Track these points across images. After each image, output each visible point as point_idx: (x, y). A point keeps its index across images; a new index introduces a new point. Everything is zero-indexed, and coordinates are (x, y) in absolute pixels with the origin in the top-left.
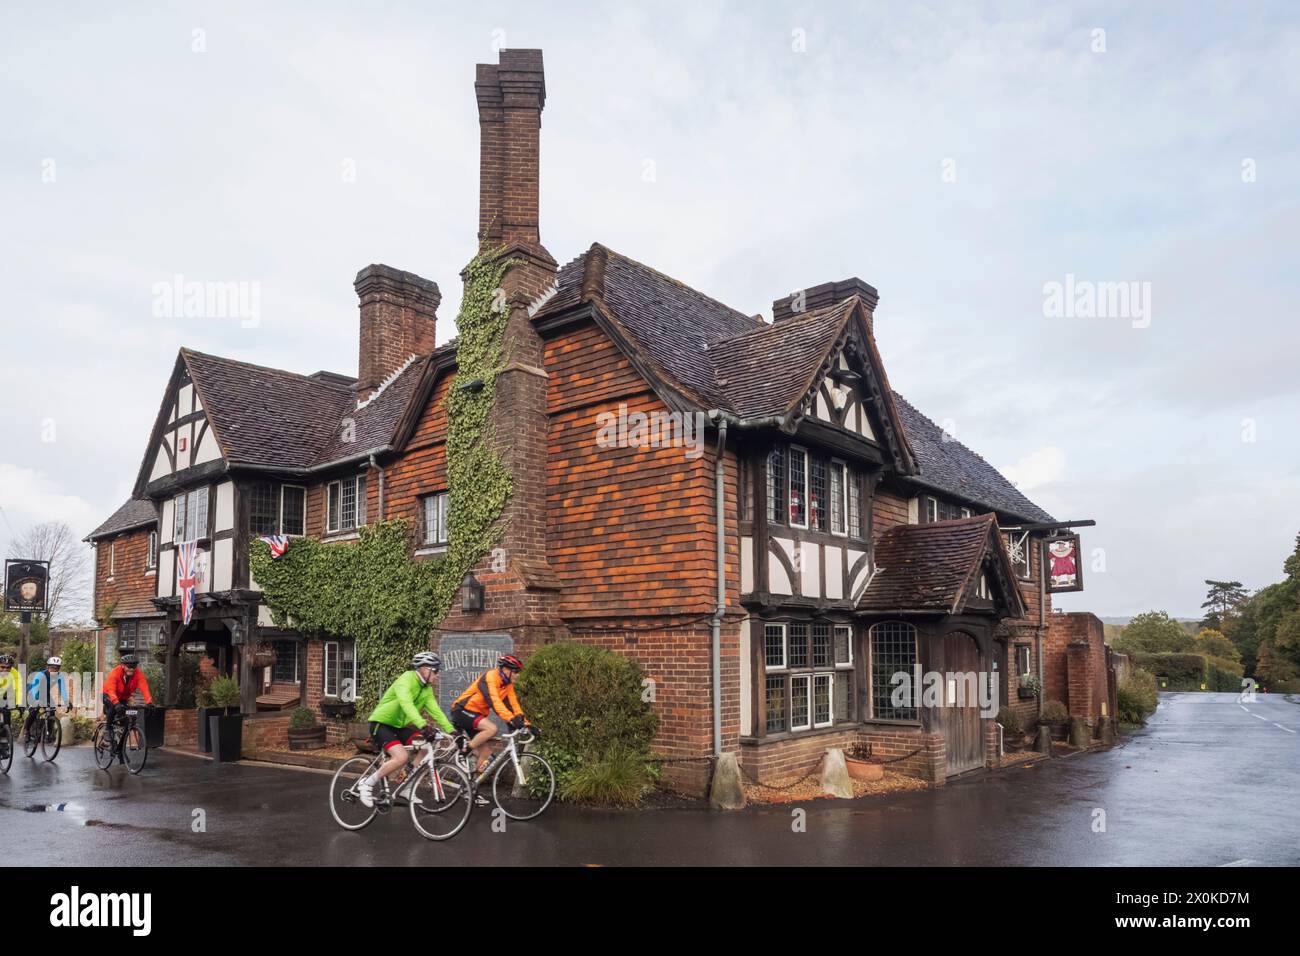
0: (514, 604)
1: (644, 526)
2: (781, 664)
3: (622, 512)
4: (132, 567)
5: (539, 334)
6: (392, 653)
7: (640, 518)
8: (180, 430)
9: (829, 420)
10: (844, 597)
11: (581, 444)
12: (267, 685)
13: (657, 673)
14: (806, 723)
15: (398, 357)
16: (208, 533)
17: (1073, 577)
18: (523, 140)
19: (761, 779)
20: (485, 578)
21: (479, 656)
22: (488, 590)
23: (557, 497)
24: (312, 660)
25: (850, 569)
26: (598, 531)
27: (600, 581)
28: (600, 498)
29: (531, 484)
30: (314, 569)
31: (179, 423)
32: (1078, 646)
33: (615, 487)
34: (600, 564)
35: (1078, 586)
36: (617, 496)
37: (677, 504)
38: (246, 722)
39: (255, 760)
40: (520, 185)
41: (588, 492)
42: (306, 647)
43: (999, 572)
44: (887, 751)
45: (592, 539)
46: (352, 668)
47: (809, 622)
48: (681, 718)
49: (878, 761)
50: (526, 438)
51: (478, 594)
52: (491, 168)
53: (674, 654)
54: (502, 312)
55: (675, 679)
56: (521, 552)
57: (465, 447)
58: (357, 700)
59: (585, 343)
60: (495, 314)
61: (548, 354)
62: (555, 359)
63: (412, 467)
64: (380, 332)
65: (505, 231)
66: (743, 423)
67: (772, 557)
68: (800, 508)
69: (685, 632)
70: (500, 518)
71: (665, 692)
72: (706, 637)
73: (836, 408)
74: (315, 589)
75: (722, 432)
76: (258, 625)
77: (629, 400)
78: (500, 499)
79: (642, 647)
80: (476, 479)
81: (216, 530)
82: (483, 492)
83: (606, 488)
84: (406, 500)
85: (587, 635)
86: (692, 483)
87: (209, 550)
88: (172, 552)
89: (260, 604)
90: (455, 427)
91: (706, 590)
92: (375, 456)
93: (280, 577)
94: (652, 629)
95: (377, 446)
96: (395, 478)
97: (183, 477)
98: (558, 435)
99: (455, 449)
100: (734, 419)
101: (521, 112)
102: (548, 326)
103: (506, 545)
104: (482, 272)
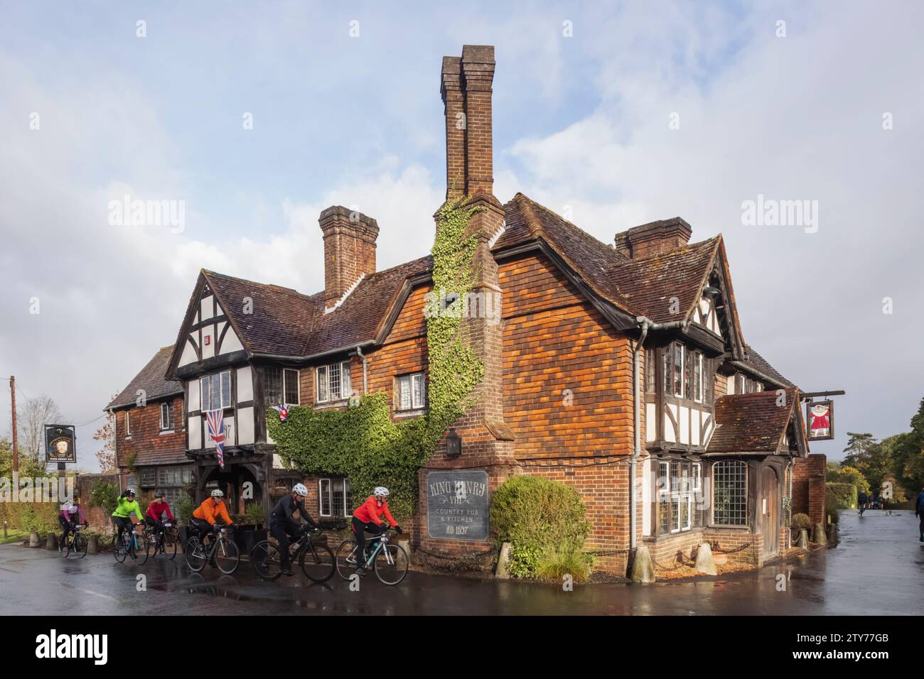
0: (486, 450)
1: (581, 396)
4: (147, 429)
5: (495, 260)
8: (203, 329)
9: (699, 322)
10: (700, 444)
11: (530, 339)
13: (590, 495)
14: (678, 528)
15: (353, 275)
16: (232, 404)
17: (827, 430)
18: (481, 116)
20: (463, 432)
22: (464, 441)
23: (511, 376)
25: (703, 425)
26: (544, 399)
27: (546, 433)
28: (546, 377)
29: (494, 367)
30: (310, 428)
31: (202, 324)
32: (817, 477)
33: (557, 369)
34: (547, 422)
35: (830, 436)
36: (559, 375)
37: (607, 380)
40: (480, 151)
41: (536, 372)
44: (727, 546)
45: (539, 405)
46: (342, 496)
47: (680, 461)
48: (608, 524)
49: (723, 552)
50: (490, 335)
51: (457, 443)
52: (456, 137)
53: (604, 482)
54: (470, 245)
55: (604, 499)
56: (489, 414)
57: (443, 341)
58: (348, 518)
59: (531, 268)
60: (464, 246)
61: (502, 275)
62: (507, 279)
63: (390, 356)
64: (340, 257)
65: (470, 184)
66: (656, 326)
67: (666, 417)
68: (679, 384)
69: (612, 467)
70: (473, 391)
71: (596, 507)
72: (627, 470)
73: (703, 314)
74: (313, 442)
75: (645, 332)
76: (274, 467)
77: (568, 309)
78: (474, 378)
79: (579, 478)
80: (453, 363)
81: (238, 402)
82: (459, 373)
83: (550, 370)
84: (385, 379)
85: (535, 470)
86: (618, 367)
87: (233, 415)
88: (200, 417)
89: (274, 453)
90: (434, 327)
91: (629, 439)
92: (361, 347)
93: (287, 434)
94: (587, 466)
95: (361, 340)
96: (375, 363)
97: (209, 363)
98: (511, 333)
99: (435, 343)
100: (651, 322)
101: (479, 94)
102: (504, 255)
103: (479, 410)
104: (453, 215)
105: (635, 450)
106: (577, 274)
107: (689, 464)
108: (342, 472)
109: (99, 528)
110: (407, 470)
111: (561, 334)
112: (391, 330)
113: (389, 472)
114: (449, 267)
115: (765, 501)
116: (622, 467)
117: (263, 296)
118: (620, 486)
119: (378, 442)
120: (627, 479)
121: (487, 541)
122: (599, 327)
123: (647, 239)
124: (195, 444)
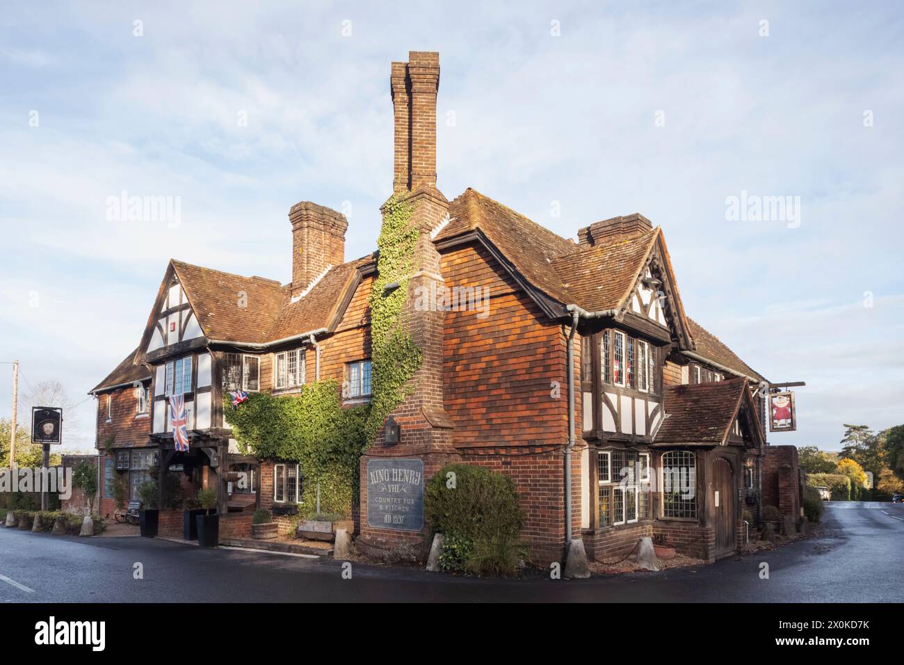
0: (423, 438)
1: (516, 384)
2: (607, 479)
3: (500, 375)
4: (125, 413)
5: (438, 251)
6: (327, 472)
7: (514, 379)
8: (170, 316)
9: (640, 312)
10: (647, 434)
11: (469, 328)
12: (230, 494)
13: (525, 485)
14: (622, 520)
15: (320, 266)
16: (192, 389)
17: (789, 421)
18: (426, 116)
19: (597, 557)
20: (402, 420)
21: (398, 474)
22: (402, 429)
23: (451, 364)
24: (265, 477)
25: (649, 415)
26: (480, 388)
27: (484, 422)
28: (483, 365)
29: (434, 355)
30: (267, 414)
31: (170, 312)
32: (786, 468)
33: (494, 358)
34: (484, 410)
35: (792, 427)
36: (496, 363)
37: (541, 369)
38: (221, 519)
39: (230, 546)
40: (424, 147)
41: (474, 361)
42: (260, 468)
43: (748, 417)
44: (674, 539)
45: (477, 393)
46: (295, 482)
47: (624, 451)
48: (543, 516)
49: (670, 546)
50: (430, 323)
51: (396, 430)
52: (402, 135)
53: (539, 472)
54: (412, 236)
55: (539, 490)
56: (428, 402)
57: (385, 328)
58: (299, 504)
59: (471, 258)
60: (407, 237)
61: (444, 265)
62: (449, 269)
63: (341, 343)
64: (307, 249)
65: (413, 179)
66: (588, 314)
67: (604, 406)
68: (620, 373)
69: (547, 457)
70: (412, 378)
71: (532, 498)
72: (561, 460)
73: (644, 303)
74: (268, 427)
75: (576, 320)
76: (229, 452)
77: (505, 297)
78: (412, 365)
79: (514, 468)
80: (394, 351)
81: (198, 387)
82: (400, 360)
83: (487, 359)
84: (336, 366)
85: (474, 459)
86: (552, 356)
87: (193, 400)
88: (164, 401)
89: (230, 437)
90: (377, 315)
91: (563, 428)
92: (315, 335)
93: (244, 420)
94: (522, 455)
95: (315, 328)
96: (327, 351)
97: (173, 349)
98: (451, 321)
99: (378, 330)
100: (583, 311)
101: (425, 96)
102: (446, 246)
103: (418, 398)
104: (397, 208)
105: (569, 439)
106: (511, 264)
107: (636, 454)
108: (293, 458)
109: (78, 509)
110: (352, 457)
111: (498, 323)
112: (342, 319)
113: (337, 459)
114: (393, 258)
115: (717, 493)
116: (556, 457)
117: (231, 285)
118: (555, 477)
119: (328, 428)
120: (562, 469)
121: (422, 531)
122: (532, 317)
123: (609, 234)
124: (158, 428)
